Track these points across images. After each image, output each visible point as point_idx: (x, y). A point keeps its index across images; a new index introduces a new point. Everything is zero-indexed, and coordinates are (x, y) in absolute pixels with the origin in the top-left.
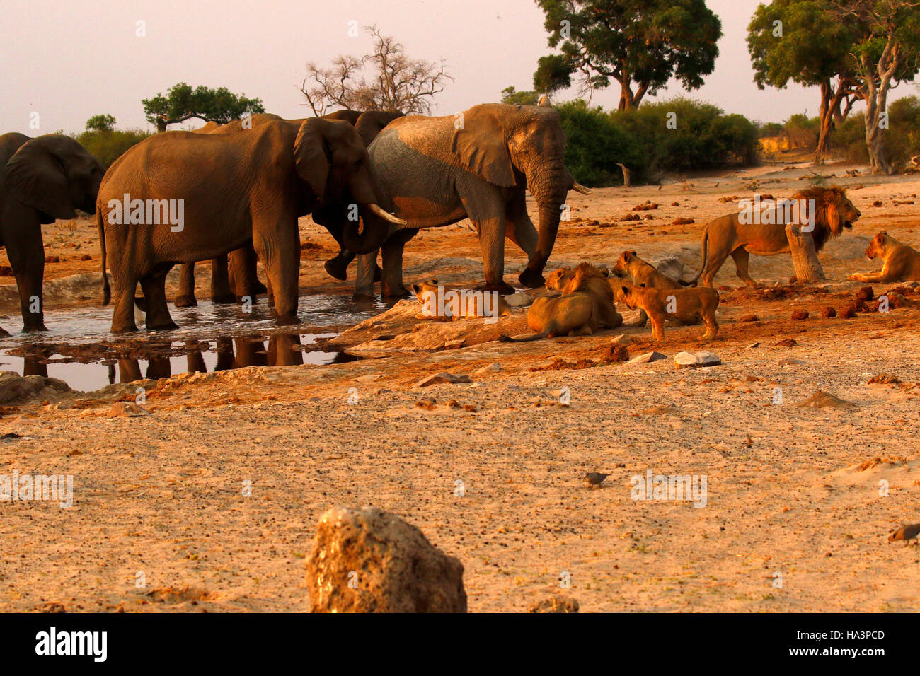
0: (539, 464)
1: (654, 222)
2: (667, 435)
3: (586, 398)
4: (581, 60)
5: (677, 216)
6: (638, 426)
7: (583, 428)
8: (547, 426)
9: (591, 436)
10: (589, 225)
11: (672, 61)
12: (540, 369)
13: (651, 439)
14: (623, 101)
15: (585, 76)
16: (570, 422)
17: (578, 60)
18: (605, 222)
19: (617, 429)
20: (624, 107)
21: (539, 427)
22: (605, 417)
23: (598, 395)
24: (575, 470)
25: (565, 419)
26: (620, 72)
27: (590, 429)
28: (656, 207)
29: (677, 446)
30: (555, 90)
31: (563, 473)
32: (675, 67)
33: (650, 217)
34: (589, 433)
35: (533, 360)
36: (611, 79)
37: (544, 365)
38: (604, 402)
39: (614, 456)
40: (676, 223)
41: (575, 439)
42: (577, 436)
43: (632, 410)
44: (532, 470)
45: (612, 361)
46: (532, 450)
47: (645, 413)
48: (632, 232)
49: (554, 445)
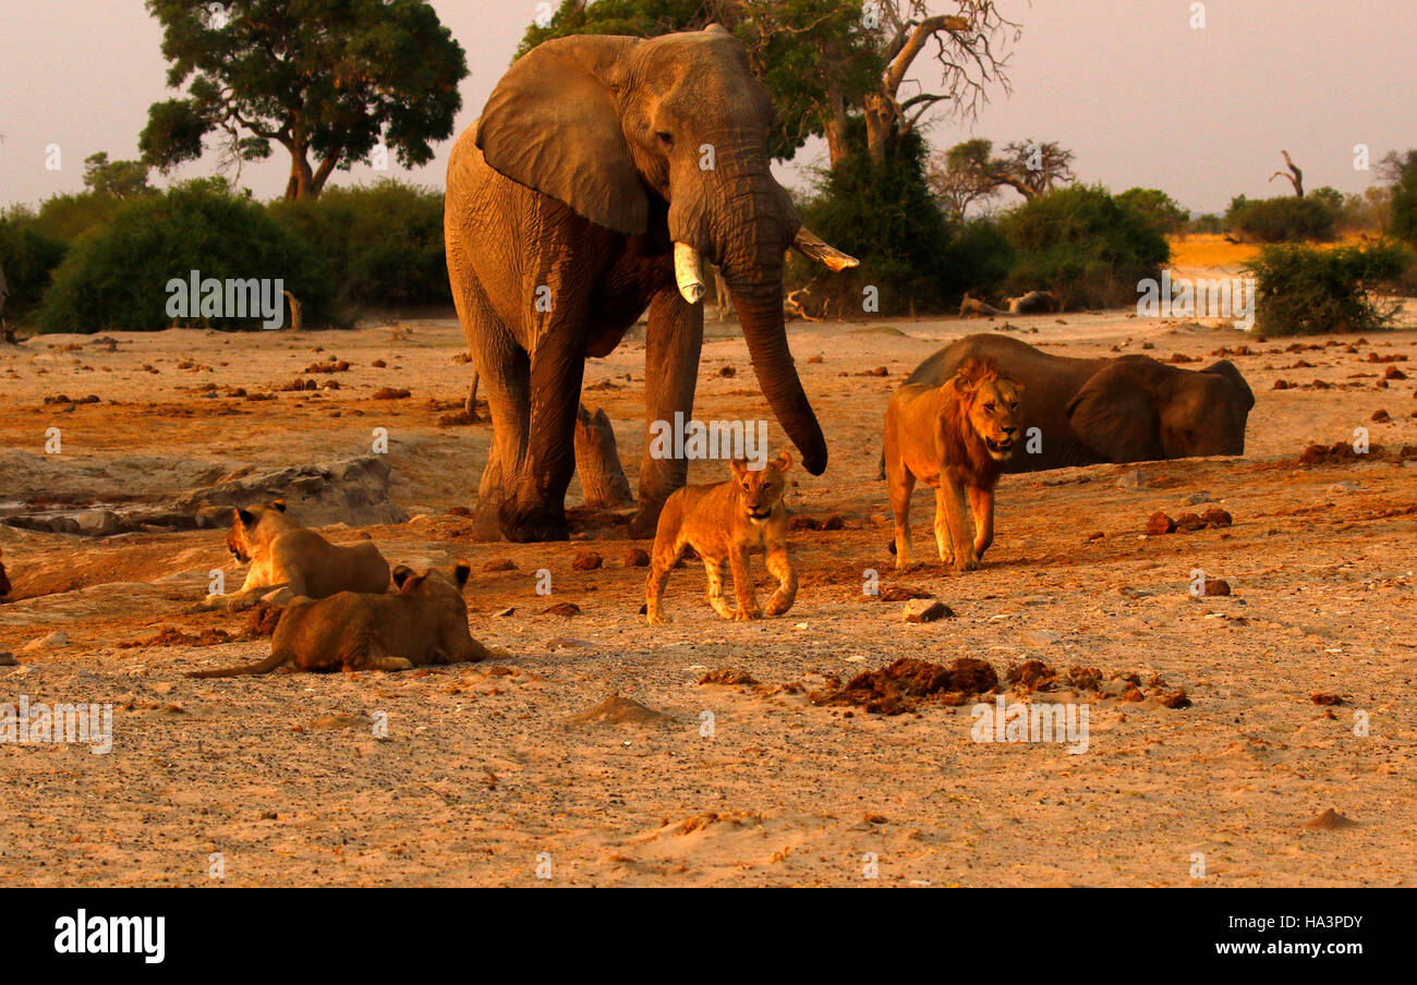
0: (129, 809)
1: (341, 394)
2: (350, 765)
3: (213, 697)
4: (224, 111)
5: (381, 384)
6: (301, 748)
7: (205, 748)
8: (144, 743)
9: (220, 764)
10: (230, 396)
11: (380, 116)
12: (137, 644)
13: (323, 771)
14: (294, 182)
15: (229, 138)
16: (184, 737)
17: (217, 110)
18: (256, 392)
19: (265, 752)
20: (295, 194)
21: (131, 746)
22: (245, 732)
23: (233, 693)
24: (191, 822)
25: (176, 732)
26: (290, 133)
27: (218, 751)
28: (345, 367)
29: (368, 783)
30: (177, 161)
31: (170, 827)
32: (385, 126)
33: (335, 386)
34: (216, 757)
35: (124, 630)
36: (274, 144)
37: (143, 637)
38: (244, 704)
39: (258, 799)
40: (378, 397)
41: (192, 767)
42: (197, 763)
43: (293, 720)
44: (116, 820)
45: (260, 634)
46: (117, 784)
47: (313, 725)
48: (303, 411)
49: (156, 778)
